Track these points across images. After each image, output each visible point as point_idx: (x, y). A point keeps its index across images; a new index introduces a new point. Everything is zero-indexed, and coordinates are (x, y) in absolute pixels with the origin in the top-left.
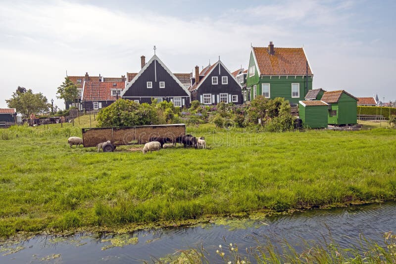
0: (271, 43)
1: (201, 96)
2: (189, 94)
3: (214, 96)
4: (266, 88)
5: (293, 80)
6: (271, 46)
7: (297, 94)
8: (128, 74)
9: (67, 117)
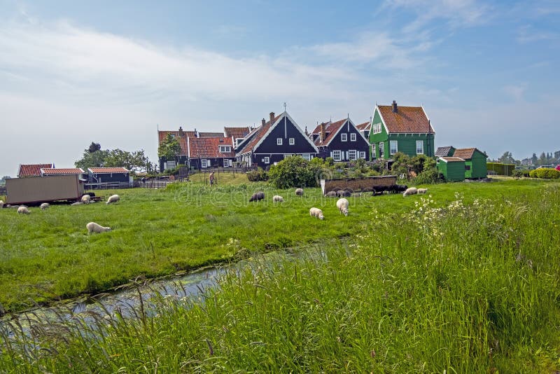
0: (394, 102)
1: (331, 153)
2: (317, 150)
3: (343, 153)
4: (394, 145)
5: (417, 137)
6: (395, 105)
7: (421, 151)
8: (226, 129)
9: (176, 176)
